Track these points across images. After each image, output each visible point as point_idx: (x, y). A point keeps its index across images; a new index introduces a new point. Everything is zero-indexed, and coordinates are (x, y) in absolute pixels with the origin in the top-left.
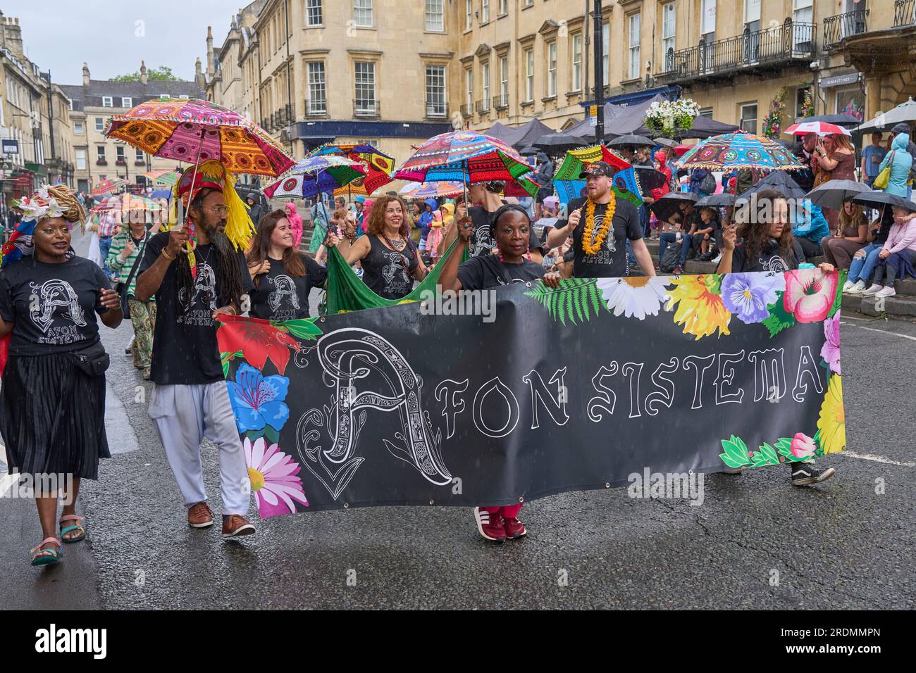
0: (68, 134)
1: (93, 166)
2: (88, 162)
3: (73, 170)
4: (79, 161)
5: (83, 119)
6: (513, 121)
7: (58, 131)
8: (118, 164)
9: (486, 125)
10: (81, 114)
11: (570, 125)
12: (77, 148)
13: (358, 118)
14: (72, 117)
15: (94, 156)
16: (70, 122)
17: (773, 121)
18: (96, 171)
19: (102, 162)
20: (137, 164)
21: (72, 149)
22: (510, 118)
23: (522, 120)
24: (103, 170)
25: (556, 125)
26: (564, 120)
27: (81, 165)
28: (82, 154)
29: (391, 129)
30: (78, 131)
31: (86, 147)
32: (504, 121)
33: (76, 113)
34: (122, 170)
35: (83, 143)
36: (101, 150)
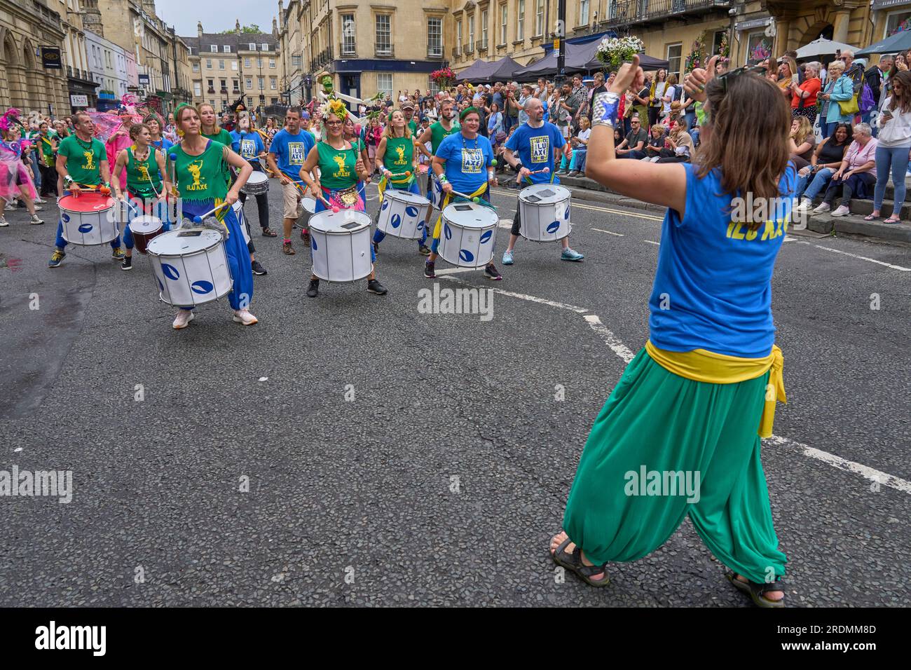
0: (187, 71)
1: (206, 94)
2: (202, 91)
3: (191, 97)
4: (196, 90)
5: (199, 61)
6: (490, 60)
7: (180, 69)
8: (222, 92)
9: (471, 63)
10: (197, 57)
11: (533, 62)
12: (195, 81)
13: (378, 57)
14: (190, 60)
15: (206, 87)
16: (189, 63)
17: (695, 58)
18: (207, 96)
19: (211, 91)
20: (234, 92)
21: (191, 82)
22: (488, 58)
23: (497, 59)
24: (212, 96)
25: (523, 62)
26: (529, 59)
27: (198, 93)
28: (198, 85)
29: (403, 66)
30: (195, 69)
31: (200, 81)
32: (485, 60)
33: (194, 57)
34: (224, 97)
35: (199, 78)
36: (211, 82)
